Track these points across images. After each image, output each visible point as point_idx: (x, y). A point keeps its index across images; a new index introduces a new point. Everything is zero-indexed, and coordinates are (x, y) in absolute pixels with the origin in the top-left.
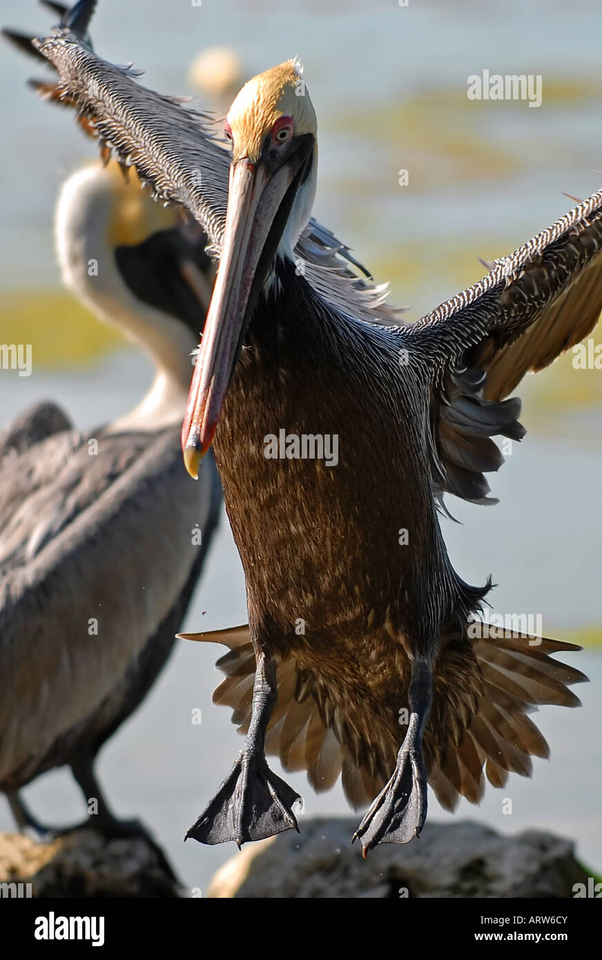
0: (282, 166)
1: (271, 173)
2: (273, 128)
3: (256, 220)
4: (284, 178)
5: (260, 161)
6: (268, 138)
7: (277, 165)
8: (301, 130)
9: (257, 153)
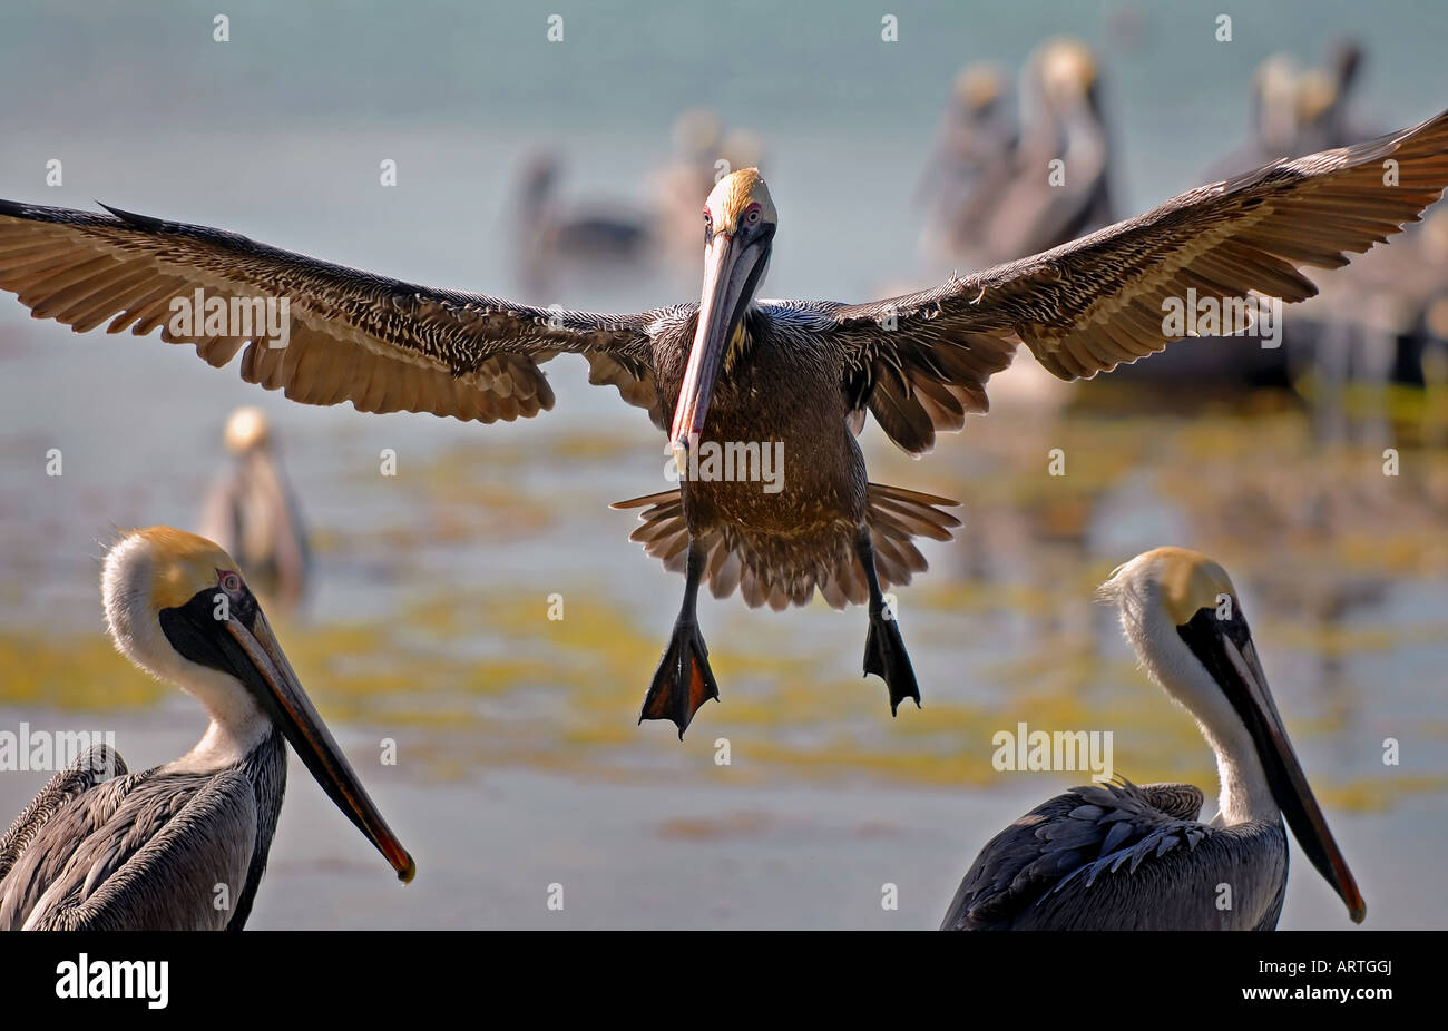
0: (752, 243)
1: (744, 248)
2: (746, 211)
3: (731, 282)
4: (753, 253)
5: (736, 234)
6: (743, 217)
7: (748, 242)
8: (767, 219)
9: (734, 229)
